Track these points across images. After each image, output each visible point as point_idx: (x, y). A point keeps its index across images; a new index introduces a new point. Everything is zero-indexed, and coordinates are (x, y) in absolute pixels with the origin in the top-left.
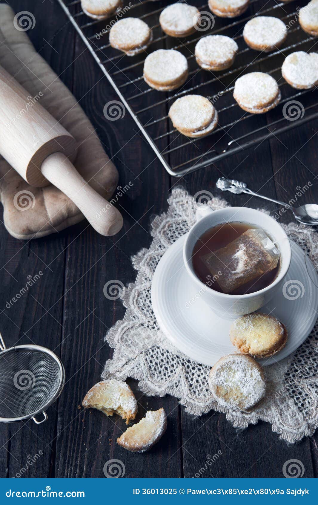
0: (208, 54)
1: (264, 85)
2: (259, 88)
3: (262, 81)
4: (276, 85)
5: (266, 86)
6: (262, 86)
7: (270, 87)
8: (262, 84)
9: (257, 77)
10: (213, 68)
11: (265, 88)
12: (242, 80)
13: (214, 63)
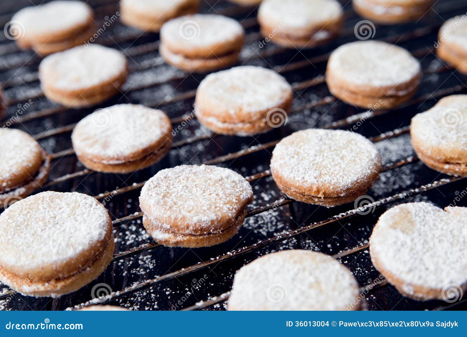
0: (170, 203)
1: (318, 282)
2: (303, 293)
3: (311, 274)
4: (351, 285)
5: (323, 287)
6: (311, 286)
7: (334, 289)
8: (312, 279)
9: (295, 262)
10: (179, 238)
11: (321, 292)
12: (253, 271)
13: (182, 224)
